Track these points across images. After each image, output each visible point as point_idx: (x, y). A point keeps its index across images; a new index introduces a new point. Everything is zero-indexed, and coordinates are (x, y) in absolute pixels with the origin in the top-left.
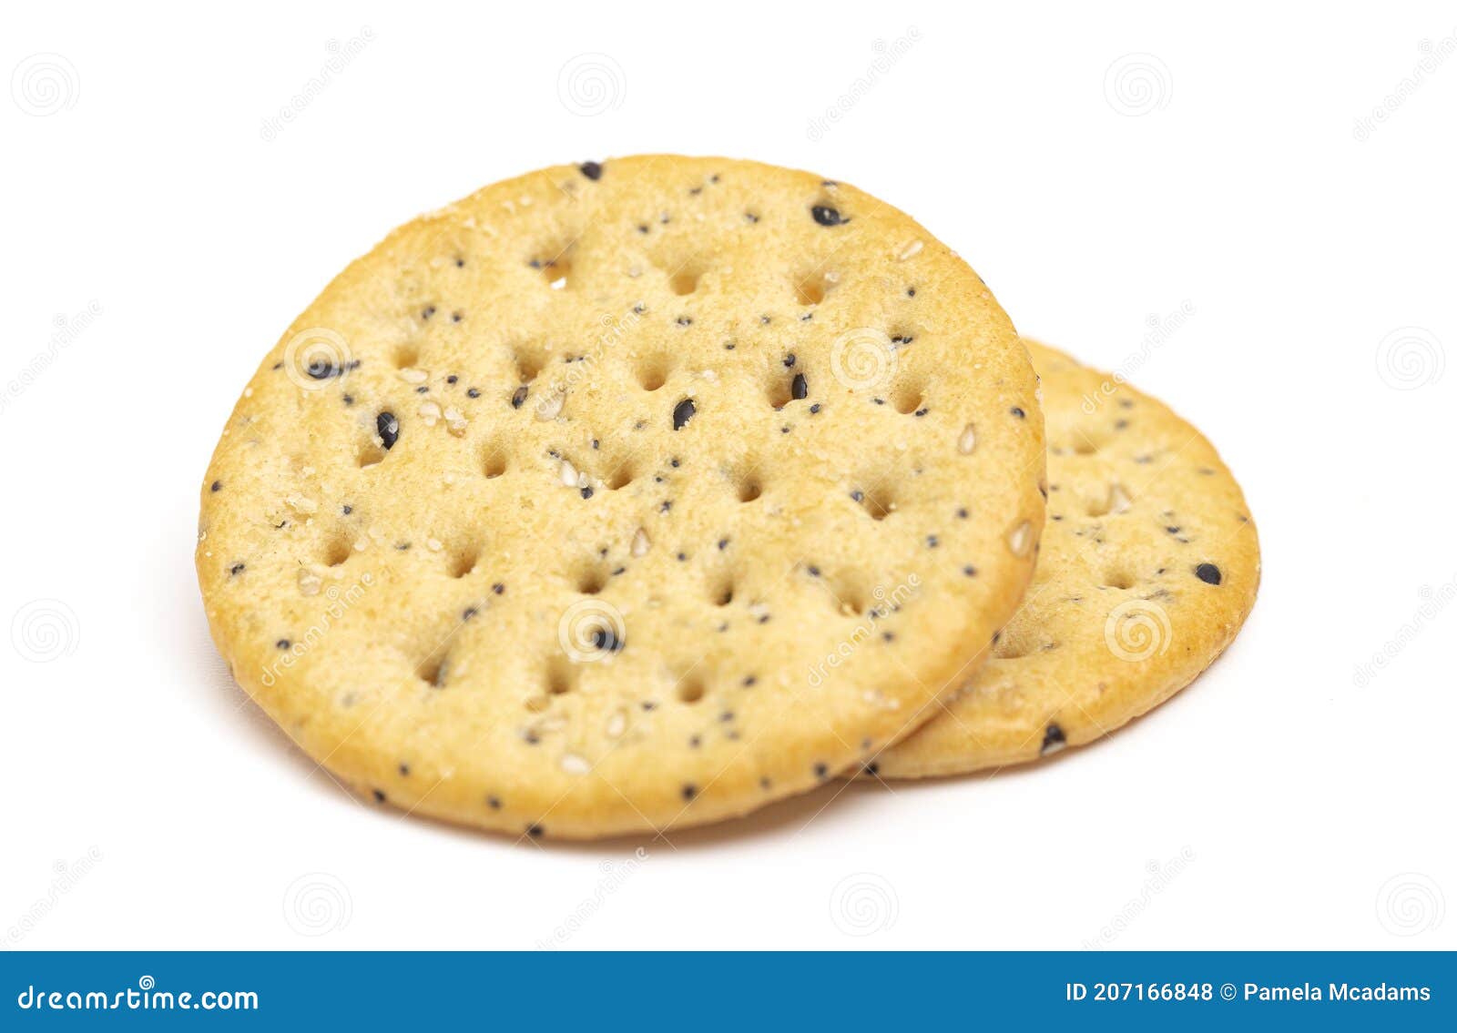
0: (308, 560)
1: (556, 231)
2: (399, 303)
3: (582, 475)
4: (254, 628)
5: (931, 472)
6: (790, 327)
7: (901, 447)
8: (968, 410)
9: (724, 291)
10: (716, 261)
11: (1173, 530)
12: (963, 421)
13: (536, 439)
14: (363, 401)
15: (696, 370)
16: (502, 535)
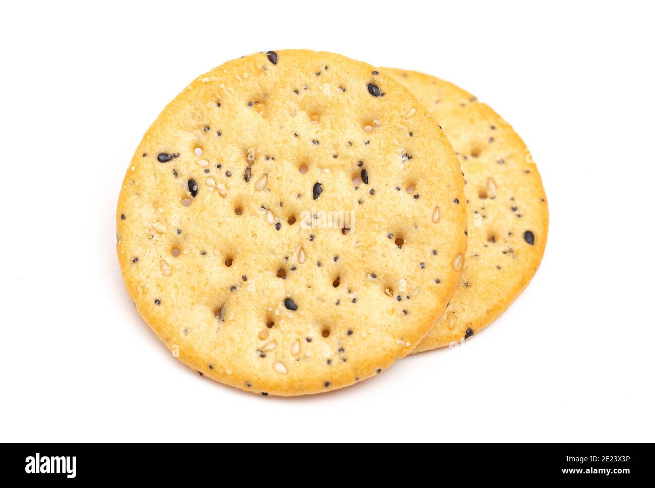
0: (164, 255)
1: (258, 90)
2: (194, 123)
3: (276, 218)
4: (144, 293)
5: (421, 229)
6: (360, 149)
7: (409, 216)
8: (436, 199)
9: (332, 127)
10: (327, 110)
11: (514, 209)
12: (434, 205)
13: (257, 200)
14: (182, 175)
15: (321, 168)
16: (245, 251)
